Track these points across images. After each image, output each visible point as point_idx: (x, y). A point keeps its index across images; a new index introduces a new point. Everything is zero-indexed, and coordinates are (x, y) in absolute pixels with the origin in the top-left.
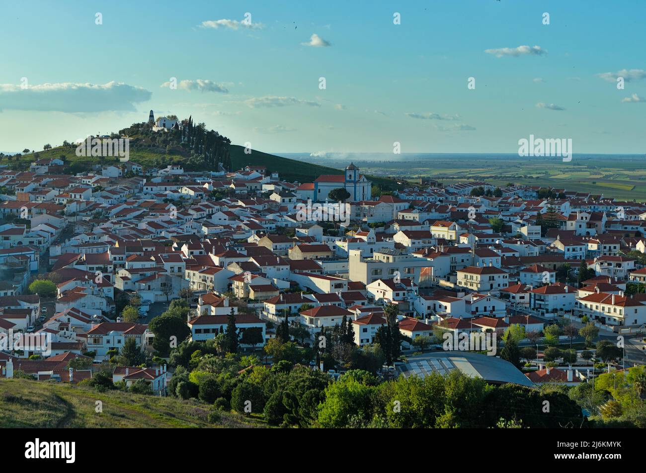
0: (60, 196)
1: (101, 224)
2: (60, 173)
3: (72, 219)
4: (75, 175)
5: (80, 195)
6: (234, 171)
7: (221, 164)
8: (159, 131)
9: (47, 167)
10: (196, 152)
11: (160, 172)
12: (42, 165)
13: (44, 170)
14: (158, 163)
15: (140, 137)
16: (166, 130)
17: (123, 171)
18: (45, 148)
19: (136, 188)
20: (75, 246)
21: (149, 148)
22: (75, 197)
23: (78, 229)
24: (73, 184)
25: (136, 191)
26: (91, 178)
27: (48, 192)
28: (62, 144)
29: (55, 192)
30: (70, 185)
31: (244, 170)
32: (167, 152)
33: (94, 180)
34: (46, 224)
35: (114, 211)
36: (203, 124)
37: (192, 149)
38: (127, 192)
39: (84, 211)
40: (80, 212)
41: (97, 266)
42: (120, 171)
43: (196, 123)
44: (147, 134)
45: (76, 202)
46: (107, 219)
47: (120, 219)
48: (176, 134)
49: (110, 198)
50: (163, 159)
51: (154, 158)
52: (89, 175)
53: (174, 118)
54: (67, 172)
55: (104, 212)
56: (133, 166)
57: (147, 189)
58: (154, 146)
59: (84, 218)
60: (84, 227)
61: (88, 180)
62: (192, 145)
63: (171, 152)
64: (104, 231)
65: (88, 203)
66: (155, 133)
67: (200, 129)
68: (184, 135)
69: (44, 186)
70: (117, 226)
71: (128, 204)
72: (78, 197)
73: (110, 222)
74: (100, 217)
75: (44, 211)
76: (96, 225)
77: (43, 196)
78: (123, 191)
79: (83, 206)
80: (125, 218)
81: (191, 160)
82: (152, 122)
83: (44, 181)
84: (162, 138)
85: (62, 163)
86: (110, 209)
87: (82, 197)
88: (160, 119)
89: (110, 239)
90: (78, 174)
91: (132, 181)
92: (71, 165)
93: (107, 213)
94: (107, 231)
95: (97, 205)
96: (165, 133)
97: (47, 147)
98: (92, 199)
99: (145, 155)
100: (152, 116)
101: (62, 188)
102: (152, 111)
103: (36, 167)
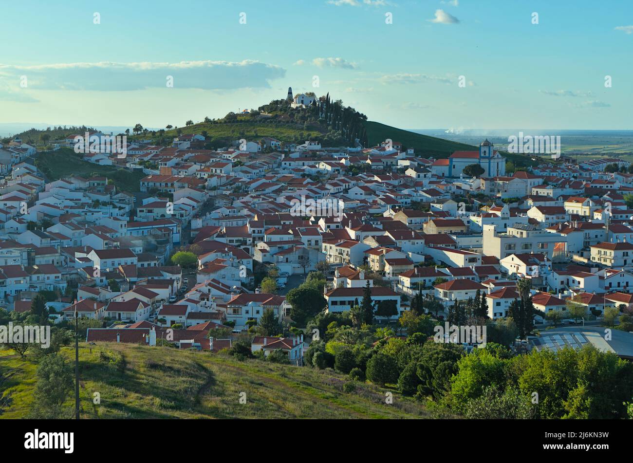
0: (201, 170)
1: (241, 197)
2: (201, 148)
3: (213, 193)
4: (216, 150)
5: (221, 170)
6: (370, 147)
7: (357, 140)
8: (297, 107)
9: (189, 142)
10: (334, 128)
11: (298, 147)
12: (185, 140)
13: (186, 145)
14: (296, 139)
15: (279, 113)
16: (304, 107)
17: (262, 146)
18: (187, 124)
19: (275, 163)
20: (216, 219)
21: (287, 125)
22: (216, 172)
23: (218, 203)
24: (214, 159)
25: (275, 166)
26: (231, 153)
27: (191, 166)
28: (203, 120)
29: (196, 167)
30: (211, 159)
31: (380, 145)
32: (305, 128)
33: (234, 155)
34: (188, 198)
35: (254, 185)
36: (341, 101)
37: (329, 125)
38: (266, 167)
39: (224, 185)
40: (220, 186)
41: (237, 238)
42: (260, 146)
43: (333, 99)
44: (285, 111)
45: (216, 177)
46: (246, 193)
47: (259, 193)
48: (313, 110)
49: (250, 173)
50: (301, 135)
51: (292, 134)
52: (230, 150)
53: (312, 95)
54: (208, 147)
55: (244, 186)
56: (272, 142)
57: (285, 164)
58: (292, 122)
59: (224, 192)
60: (225, 201)
61: (228, 155)
62: (330, 121)
63: (309, 129)
64: (244, 205)
65: (228, 177)
66: (293, 109)
67: (337, 105)
68: (322, 111)
69: (186, 160)
70: (256, 200)
71: (268, 178)
72: (218, 171)
73: (249, 196)
74: (240, 191)
75: (186, 185)
76: (235, 198)
77: (185, 170)
78: (262, 166)
79: (224, 180)
80: (264, 192)
81: (328, 136)
82: (290, 100)
83: (186, 156)
84: (300, 115)
85: (203, 138)
86: (249, 183)
87: (223, 172)
88: (298, 96)
89: (249, 213)
90: (219, 149)
91: (271, 156)
92: (212, 141)
93: (246, 187)
94: (246, 205)
95: (236, 179)
96: (303, 109)
97: (189, 123)
98: (232, 174)
99: (283, 131)
100: (290, 93)
101: (203, 162)
102: (290, 88)
103: (179, 142)
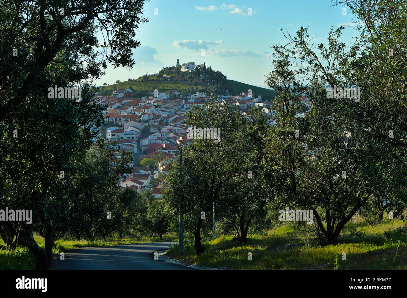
0: (135, 111)
1: (165, 127)
2: (131, 97)
3: (147, 124)
4: (141, 98)
5: (148, 110)
6: (236, 95)
7: (227, 91)
8: (185, 71)
9: (123, 94)
10: (211, 84)
11: (192, 96)
12: (120, 92)
13: (121, 95)
14: (189, 91)
15: (174, 75)
16: (190, 71)
17: (170, 95)
18: (117, 83)
19: (180, 105)
20: (155, 139)
21: (182, 82)
22: (145, 111)
23: (152, 130)
24: (141, 104)
25: (180, 107)
26: (151, 100)
27: (128, 108)
28: (127, 80)
29: (131, 109)
30: (140, 104)
31: (241, 94)
32: (193, 84)
33: (153, 101)
34: (133, 127)
35: (171, 119)
36: (211, 67)
37: (207, 82)
38: (175, 108)
39: (152, 119)
40: (150, 120)
41: (173, 151)
42: (168, 95)
43: (208, 66)
44: (178, 74)
45: (147, 114)
46: (167, 124)
47: (175, 124)
48: (196, 74)
49: (166, 112)
50: (192, 88)
51: (186, 88)
52: (150, 98)
53: (193, 63)
54: (135, 97)
55: (165, 120)
56: (175, 93)
57: (186, 106)
58: (185, 80)
59: (154, 124)
60: (155, 129)
61: (149, 101)
62: (208, 80)
63: (196, 84)
65: (154, 114)
66: (183, 73)
67: (209, 69)
68: (202, 74)
69: (124, 105)
70: (175, 128)
71: (179, 115)
72: (146, 111)
73: (170, 125)
74: (164, 123)
75: (129, 120)
76: (162, 127)
77: (124, 111)
78: (172, 107)
79: (152, 116)
80: (178, 123)
81: (209, 89)
82: (179, 67)
83: (123, 102)
84: (188, 76)
85: (131, 91)
86: (168, 118)
87: (149, 111)
88: (184, 65)
89: (174, 135)
90: (142, 98)
91: (177, 101)
92: (137, 92)
93: (166, 120)
94: (170, 131)
95: (159, 116)
96: (190, 73)
97: (118, 82)
98: (155, 112)
99: (180, 86)
100: (178, 63)
101: (135, 106)
102: (178, 60)
103: (116, 94)
